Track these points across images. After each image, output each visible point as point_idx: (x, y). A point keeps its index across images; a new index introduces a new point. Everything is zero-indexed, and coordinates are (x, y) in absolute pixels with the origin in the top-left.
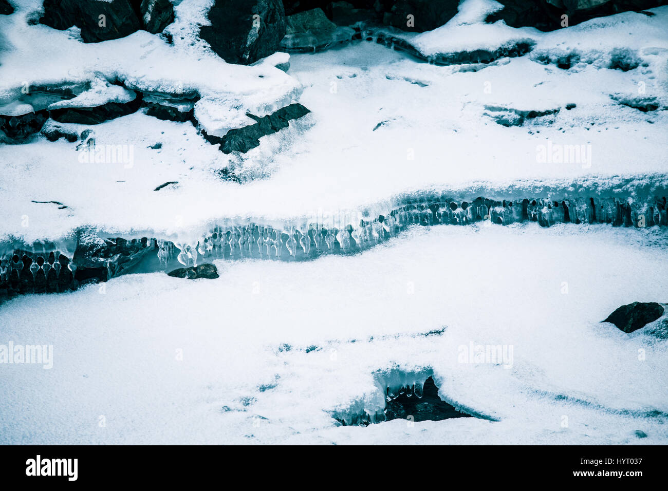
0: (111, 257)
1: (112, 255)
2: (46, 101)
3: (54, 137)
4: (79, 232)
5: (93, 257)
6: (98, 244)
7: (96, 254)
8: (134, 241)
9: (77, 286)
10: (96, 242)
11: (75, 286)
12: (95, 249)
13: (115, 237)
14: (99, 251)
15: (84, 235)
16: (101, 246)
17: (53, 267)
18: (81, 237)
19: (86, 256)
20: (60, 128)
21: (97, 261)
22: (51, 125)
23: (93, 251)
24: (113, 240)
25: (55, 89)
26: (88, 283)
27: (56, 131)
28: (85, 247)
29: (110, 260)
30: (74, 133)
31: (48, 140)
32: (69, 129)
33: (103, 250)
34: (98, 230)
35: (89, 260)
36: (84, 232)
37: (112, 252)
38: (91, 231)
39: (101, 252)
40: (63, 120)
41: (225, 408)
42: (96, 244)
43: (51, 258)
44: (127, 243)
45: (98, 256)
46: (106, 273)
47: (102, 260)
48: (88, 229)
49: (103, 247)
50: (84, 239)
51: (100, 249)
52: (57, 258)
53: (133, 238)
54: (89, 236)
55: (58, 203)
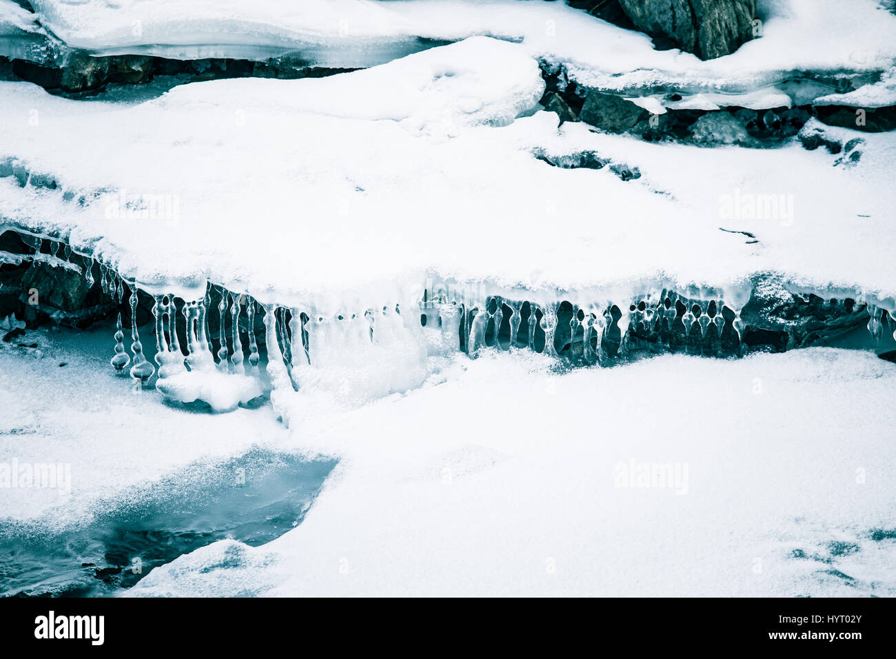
0: (796, 319)
1: (798, 316)
2: (814, 93)
3: (811, 144)
4: (757, 280)
5: (771, 315)
6: (780, 299)
7: (776, 313)
8: (834, 301)
9: (744, 353)
10: (778, 296)
11: (741, 351)
12: (775, 305)
13: (808, 292)
14: (780, 308)
15: (763, 283)
16: (785, 301)
17: (714, 321)
18: (758, 286)
19: (762, 313)
20: (823, 133)
21: (775, 321)
22: (812, 127)
23: (772, 307)
24: (805, 296)
25: (826, 77)
26: (759, 351)
27: (817, 136)
28: (762, 300)
29: (793, 323)
30: (839, 142)
31: (804, 147)
32: (834, 134)
33: (786, 308)
34: (784, 280)
35: (765, 320)
36: (765, 279)
37: (799, 313)
38: (775, 279)
39: (783, 311)
40: (831, 121)
41: (797, 552)
42: (778, 299)
43: (712, 308)
44: (825, 303)
45: (778, 316)
46: (787, 340)
47: (781, 321)
48: (770, 275)
49: (787, 304)
50: (763, 289)
51: (783, 306)
52: (720, 311)
53: (832, 296)
54: (770, 285)
55: (750, 235)
